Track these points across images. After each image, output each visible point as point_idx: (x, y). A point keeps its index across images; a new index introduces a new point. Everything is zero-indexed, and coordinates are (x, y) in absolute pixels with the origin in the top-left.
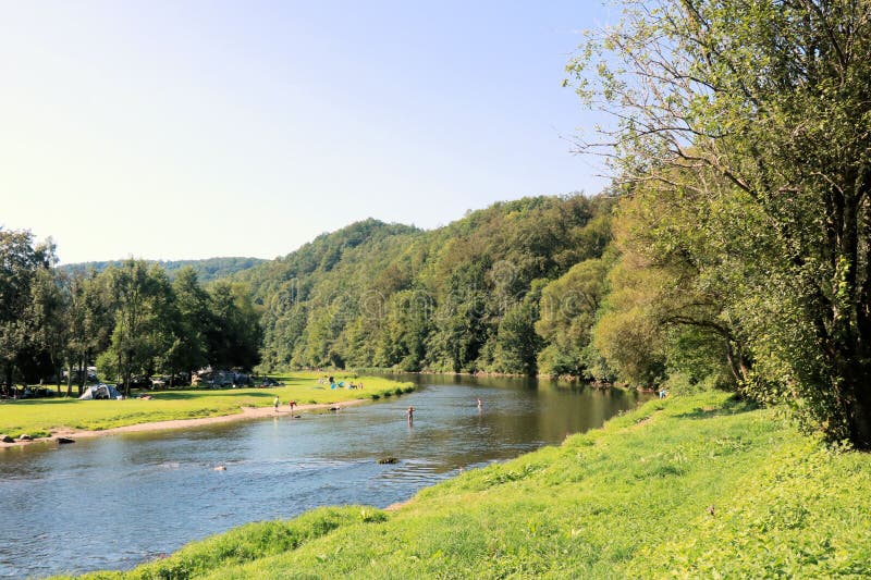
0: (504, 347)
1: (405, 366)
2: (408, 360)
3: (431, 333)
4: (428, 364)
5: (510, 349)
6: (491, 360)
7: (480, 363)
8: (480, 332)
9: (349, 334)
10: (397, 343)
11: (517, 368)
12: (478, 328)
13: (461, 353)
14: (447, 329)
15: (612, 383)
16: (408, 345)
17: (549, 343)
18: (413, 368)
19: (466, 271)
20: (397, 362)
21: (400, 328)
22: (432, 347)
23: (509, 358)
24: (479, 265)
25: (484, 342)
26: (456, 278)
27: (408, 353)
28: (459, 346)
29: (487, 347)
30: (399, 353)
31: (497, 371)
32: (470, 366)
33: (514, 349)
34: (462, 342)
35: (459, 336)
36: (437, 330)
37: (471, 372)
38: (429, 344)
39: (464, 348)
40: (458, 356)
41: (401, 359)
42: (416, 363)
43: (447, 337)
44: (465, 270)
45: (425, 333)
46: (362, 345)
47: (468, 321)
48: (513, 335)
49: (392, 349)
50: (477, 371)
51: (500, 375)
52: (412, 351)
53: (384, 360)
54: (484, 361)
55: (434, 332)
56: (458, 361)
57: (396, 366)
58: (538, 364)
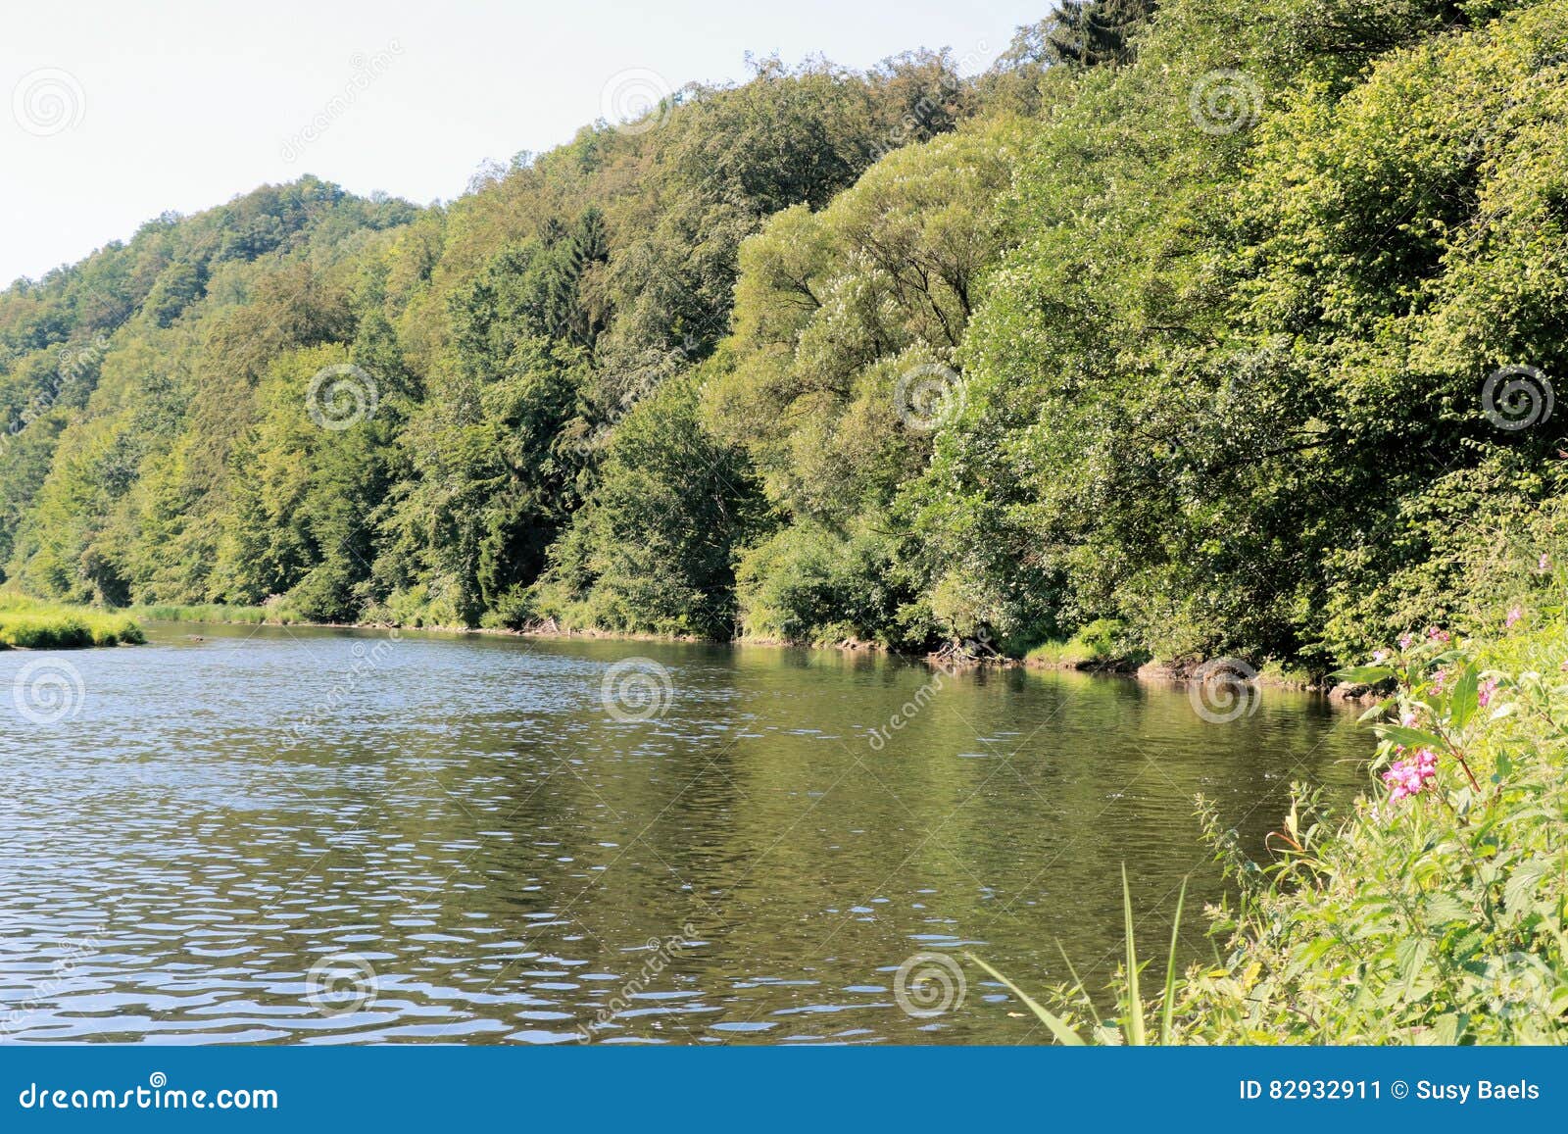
0: (619, 530)
1: (306, 604)
2: (316, 582)
3: (395, 490)
4: (381, 596)
5: (641, 538)
6: (587, 582)
7: (548, 594)
8: (554, 486)
9: (145, 496)
10: (284, 522)
11: (670, 611)
12: (547, 467)
13: (484, 557)
14: (444, 472)
15: (1019, 656)
16: (318, 531)
17: (786, 519)
18: (330, 610)
19: (519, 270)
20: (280, 588)
21: (296, 468)
22: (395, 535)
23: (635, 570)
24: (564, 250)
25: (564, 521)
26: (486, 294)
27: (318, 558)
28: (480, 532)
29: (574, 537)
30: (290, 558)
31: (601, 622)
32: (511, 602)
33: (655, 538)
34: (492, 516)
35: (482, 498)
36: (417, 476)
37: (516, 623)
38: (387, 525)
39: (497, 538)
40: (475, 567)
41: (297, 578)
42: (342, 592)
43: (443, 497)
44: (516, 267)
45: (377, 488)
46: (178, 531)
47: (515, 444)
48: (655, 486)
49: (265, 542)
50: (537, 622)
51: (614, 635)
52: (331, 551)
53: (241, 580)
54: (563, 589)
55: (405, 485)
56: (472, 584)
57: (275, 600)
58: (741, 592)
